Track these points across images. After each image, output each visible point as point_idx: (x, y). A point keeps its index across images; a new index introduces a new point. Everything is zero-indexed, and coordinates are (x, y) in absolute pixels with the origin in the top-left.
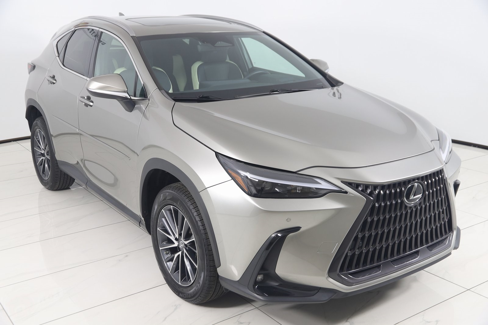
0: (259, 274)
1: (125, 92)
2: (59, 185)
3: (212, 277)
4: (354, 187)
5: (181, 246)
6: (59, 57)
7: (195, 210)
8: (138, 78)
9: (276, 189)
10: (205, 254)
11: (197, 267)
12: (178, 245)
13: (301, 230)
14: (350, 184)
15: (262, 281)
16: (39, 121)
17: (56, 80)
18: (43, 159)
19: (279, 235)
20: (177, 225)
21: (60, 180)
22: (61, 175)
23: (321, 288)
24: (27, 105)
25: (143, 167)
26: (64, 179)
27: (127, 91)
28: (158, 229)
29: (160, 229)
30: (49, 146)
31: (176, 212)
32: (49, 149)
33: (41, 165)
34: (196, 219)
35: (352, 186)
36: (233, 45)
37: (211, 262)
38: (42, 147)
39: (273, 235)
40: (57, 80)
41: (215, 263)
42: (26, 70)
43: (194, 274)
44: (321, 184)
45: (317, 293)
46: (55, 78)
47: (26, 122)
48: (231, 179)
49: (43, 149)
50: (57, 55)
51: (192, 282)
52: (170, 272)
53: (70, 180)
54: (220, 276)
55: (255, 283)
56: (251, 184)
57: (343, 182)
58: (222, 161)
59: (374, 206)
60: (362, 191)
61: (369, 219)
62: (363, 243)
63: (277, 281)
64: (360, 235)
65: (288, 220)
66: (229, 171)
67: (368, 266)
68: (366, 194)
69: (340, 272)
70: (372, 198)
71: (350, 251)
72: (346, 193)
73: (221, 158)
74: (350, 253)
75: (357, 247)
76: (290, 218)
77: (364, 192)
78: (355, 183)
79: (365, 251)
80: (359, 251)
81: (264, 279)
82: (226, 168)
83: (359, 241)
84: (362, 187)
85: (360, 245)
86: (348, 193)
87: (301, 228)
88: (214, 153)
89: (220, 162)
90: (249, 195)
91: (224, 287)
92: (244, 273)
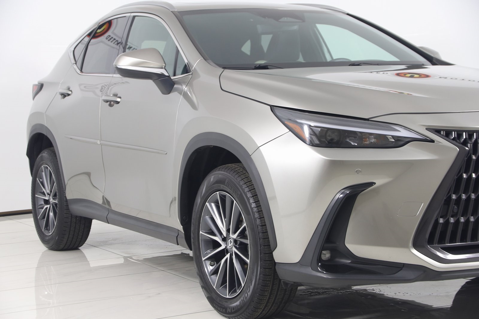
1: (162, 68)
2: (67, 240)
3: (267, 269)
5: (230, 245)
6: (76, 64)
7: (247, 185)
8: (179, 53)
10: (259, 243)
11: (248, 261)
12: (226, 247)
14: (437, 131)
16: (46, 152)
17: (71, 91)
18: (47, 208)
20: (225, 218)
21: (70, 232)
22: (71, 224)
23: (404, 264)
24: (30, 135)
25: (183, 153)
26: (75, 230)
27: (165, 66)
28: (201, 232)
29: (203, 232)
30: (57, 183)
31: (223, 198)
32: (58, 186)
33: (44, 218)
34: (248, 195)
35: (441, 134)
36: (304, 21)
37: (266, 247)
38: (47, 190)
40: (73, 91)
41: (269, 243)
42: (30, 92)
43: (245, 274)
44: (400, 131)
45: (400, 271)
46: (70, 89)
47: (27, 160)
49: (48, 193)
50: (73, 61)
51: (243, 286)
52: (214, 287)
53: (83, 233)
54: (277, 264)
55: (320, 260)
56: (312, 133)
57: (429, 129)
58: (278, 114)
59: (470, 158)
60: (454, 139)
61: (465, 176)
62: (458, 208)
63: (347, 258)
64: (454, 197)
65: (357, 172)
66: (286, 122)
67: (468, 243)
68: (459, 143)
69: (428, 245)
70: (467, 148)
71: (441, 217)
72: (432, 141)
73: (277, 110)
74: (441, 221)
75: (450, 213)
76: (360, 169)
77: (457, 141)
78: (443, 130)
79: (462, 220)
80: (454, 219)
81: (331, 256)
82: (283, 120)
83: (452, 204)
84: (454, 135)
85: (455, 211)
86: (435, 142)
87: (375, 183)
88: (269, 107)
89: (276, 115)
90: (309, 145)
91: (282, 281)
92: (306, 249)
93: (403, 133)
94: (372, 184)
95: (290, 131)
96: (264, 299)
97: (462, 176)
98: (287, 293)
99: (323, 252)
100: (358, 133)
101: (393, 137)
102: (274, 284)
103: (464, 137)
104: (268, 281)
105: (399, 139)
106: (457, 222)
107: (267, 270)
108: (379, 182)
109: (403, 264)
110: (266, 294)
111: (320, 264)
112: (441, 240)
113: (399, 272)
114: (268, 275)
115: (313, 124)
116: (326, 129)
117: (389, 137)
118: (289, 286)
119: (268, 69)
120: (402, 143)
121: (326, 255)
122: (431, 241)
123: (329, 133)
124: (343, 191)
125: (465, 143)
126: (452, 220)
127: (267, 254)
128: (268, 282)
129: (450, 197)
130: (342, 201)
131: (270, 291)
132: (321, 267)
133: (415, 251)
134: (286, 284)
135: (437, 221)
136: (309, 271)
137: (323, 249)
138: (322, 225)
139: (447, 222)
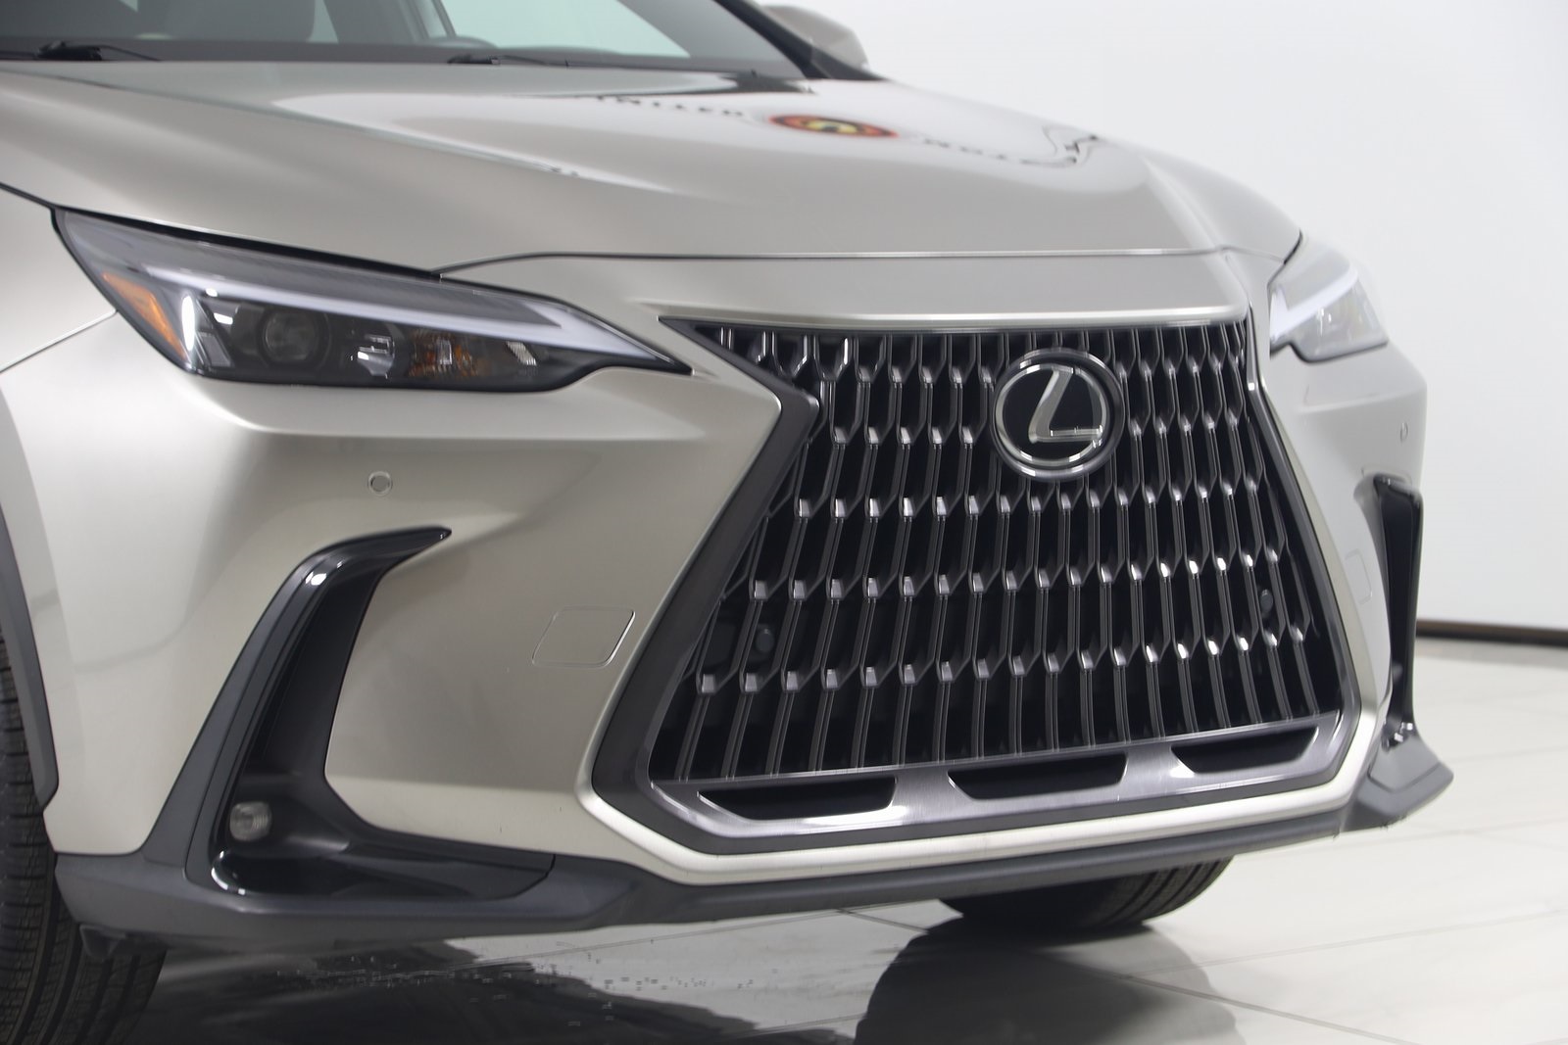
3: (25, 878)
14: (704, 330)
23: (554, 854)
35: (716, 341)
37: (20, 789)
41: (29, 770)
44: (558, 326)
45: (537, 882)
48: (113, 311)
54: (60, 858)
55: (221, 836)
56: (206, 324)
57: (672, 321)
58: (79, 241)
59: (823, 442)
60: (765, 364)
61: (803, 510)
62: (776, 635)
63: (334, 833)
64: (759, 591)
65: (377, 484)
66: (105, 277)
67: (813, 774)
68: (784, 379)
69: (653, 778)
70: (813, 401)
71: (706, 671)
72: (683, 369)
73: (73, 227)
74: (707, 685)
75: (743, 654)
76: (388, 476)
77: (775, 373)
78: (727, 327)
79: (792, 682)
80: (758, 679)
81: (273, 827)
82: (94, 266)
83: (752, 620)
84: (764, 348)
85: (765, 646)
86: (693, 372)
87: (448, 533)
88: (47, 213)
89: (71, 247)
90: (195, 373)
91: (82, 927)
92: (169, 798)
93: (570, 334)
94: (436, 534)
95: (117, 311)
96: (14, 1003)
97: (790, 509)
98: (113, 976)
99: (238, 806)
100: (392, 330)
101: (531, 347)
102: (57, 940)
103: (846, 361)
104: (28, 928)
105: (556, 355)
106: (773, 690)
107: (23, 883)
108: (464, 526)
109: (552, 857)
110: (23, 984)
111: (222, 854)
112: (707, 764)
113: (536, 889)
114: (29, 906)
115: (213, 287)
116: (261, 310)
117: (518, 348)
118: (111, 950)
119: (98, 58)
120: (563, 372)
121: (251, 821)
122: (663, 767)
123: (273, 325)
124: (320, 559)
125: (807, 381)
126: (751, 684)
127: (27, 816)
128: (28, 935)
129: (744, 592)
130: (311, 599)
131: (36, 971)
132: (225, 870)
133: (596, 805)
134: (99, 940)
135: (689, 687)
136: (177, 885)
137: (236, 794)
138: (234, 697)
139: (731, 692)
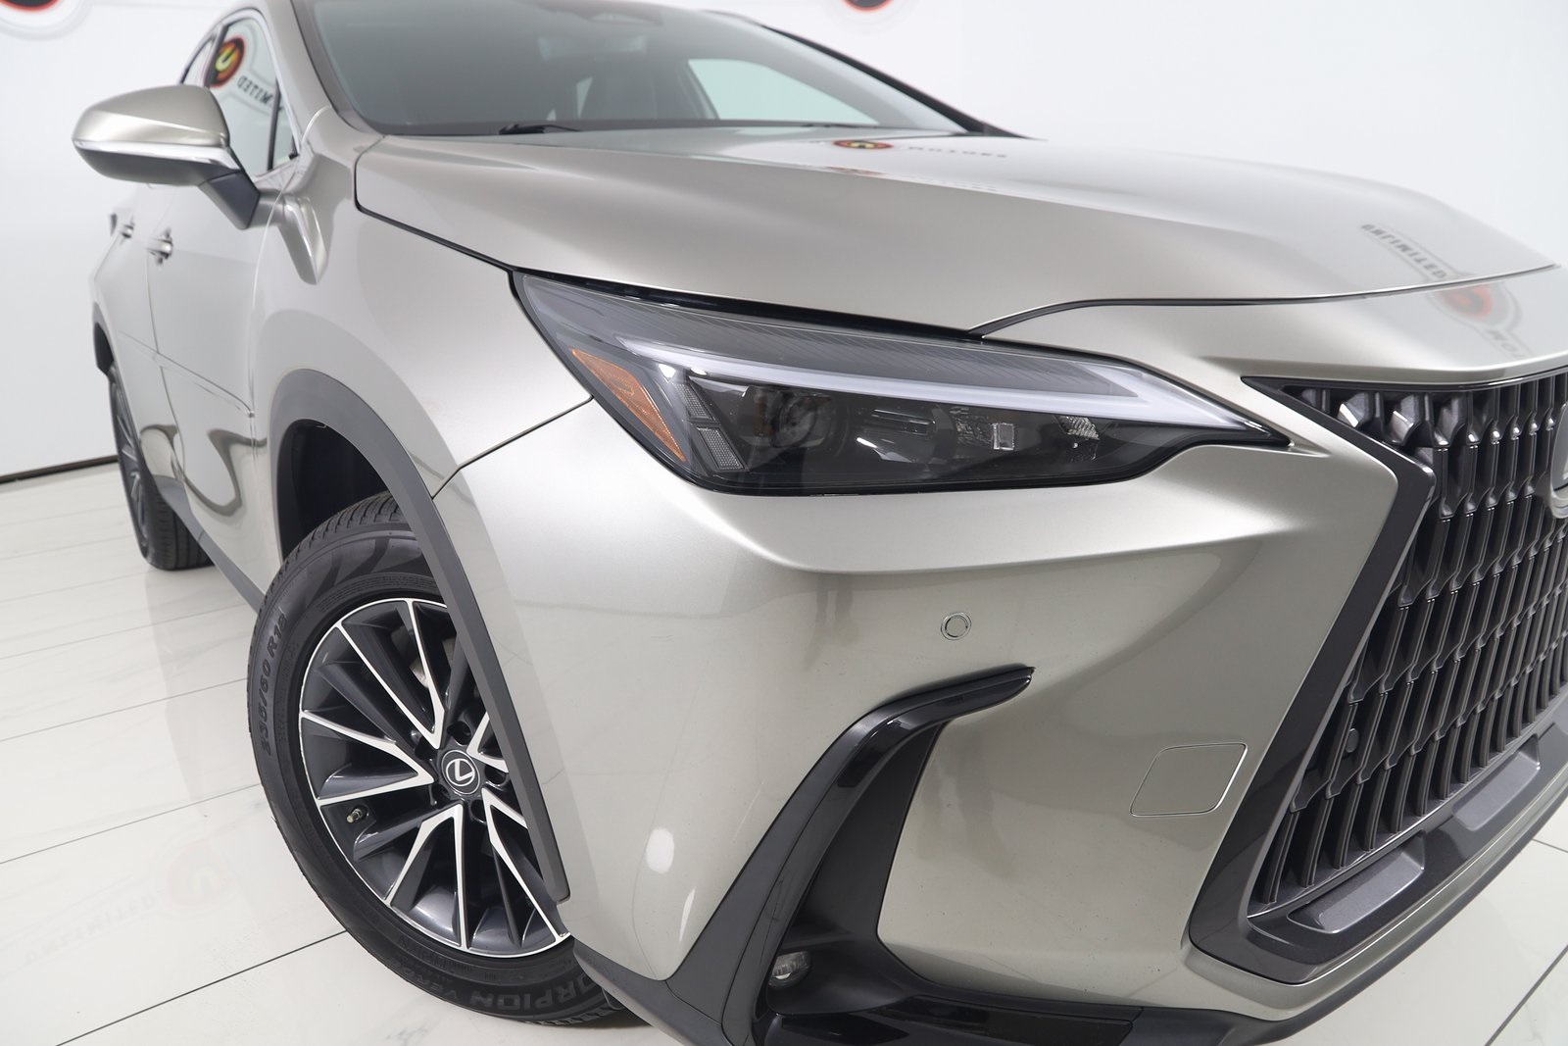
0: (781, 951)
4: (1320, 409)
9: (860, 440)
13: (1036, 682)
15: (801, 985)
19: (906, 723)
39: (863, 728)
48: (587, 396)
